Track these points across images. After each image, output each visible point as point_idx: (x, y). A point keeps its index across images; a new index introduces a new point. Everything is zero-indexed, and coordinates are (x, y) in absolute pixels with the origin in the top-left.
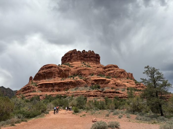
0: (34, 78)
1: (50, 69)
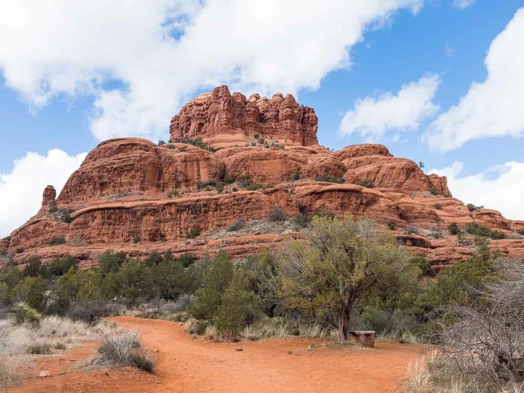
0: (62, 193)
1: (125, 156)
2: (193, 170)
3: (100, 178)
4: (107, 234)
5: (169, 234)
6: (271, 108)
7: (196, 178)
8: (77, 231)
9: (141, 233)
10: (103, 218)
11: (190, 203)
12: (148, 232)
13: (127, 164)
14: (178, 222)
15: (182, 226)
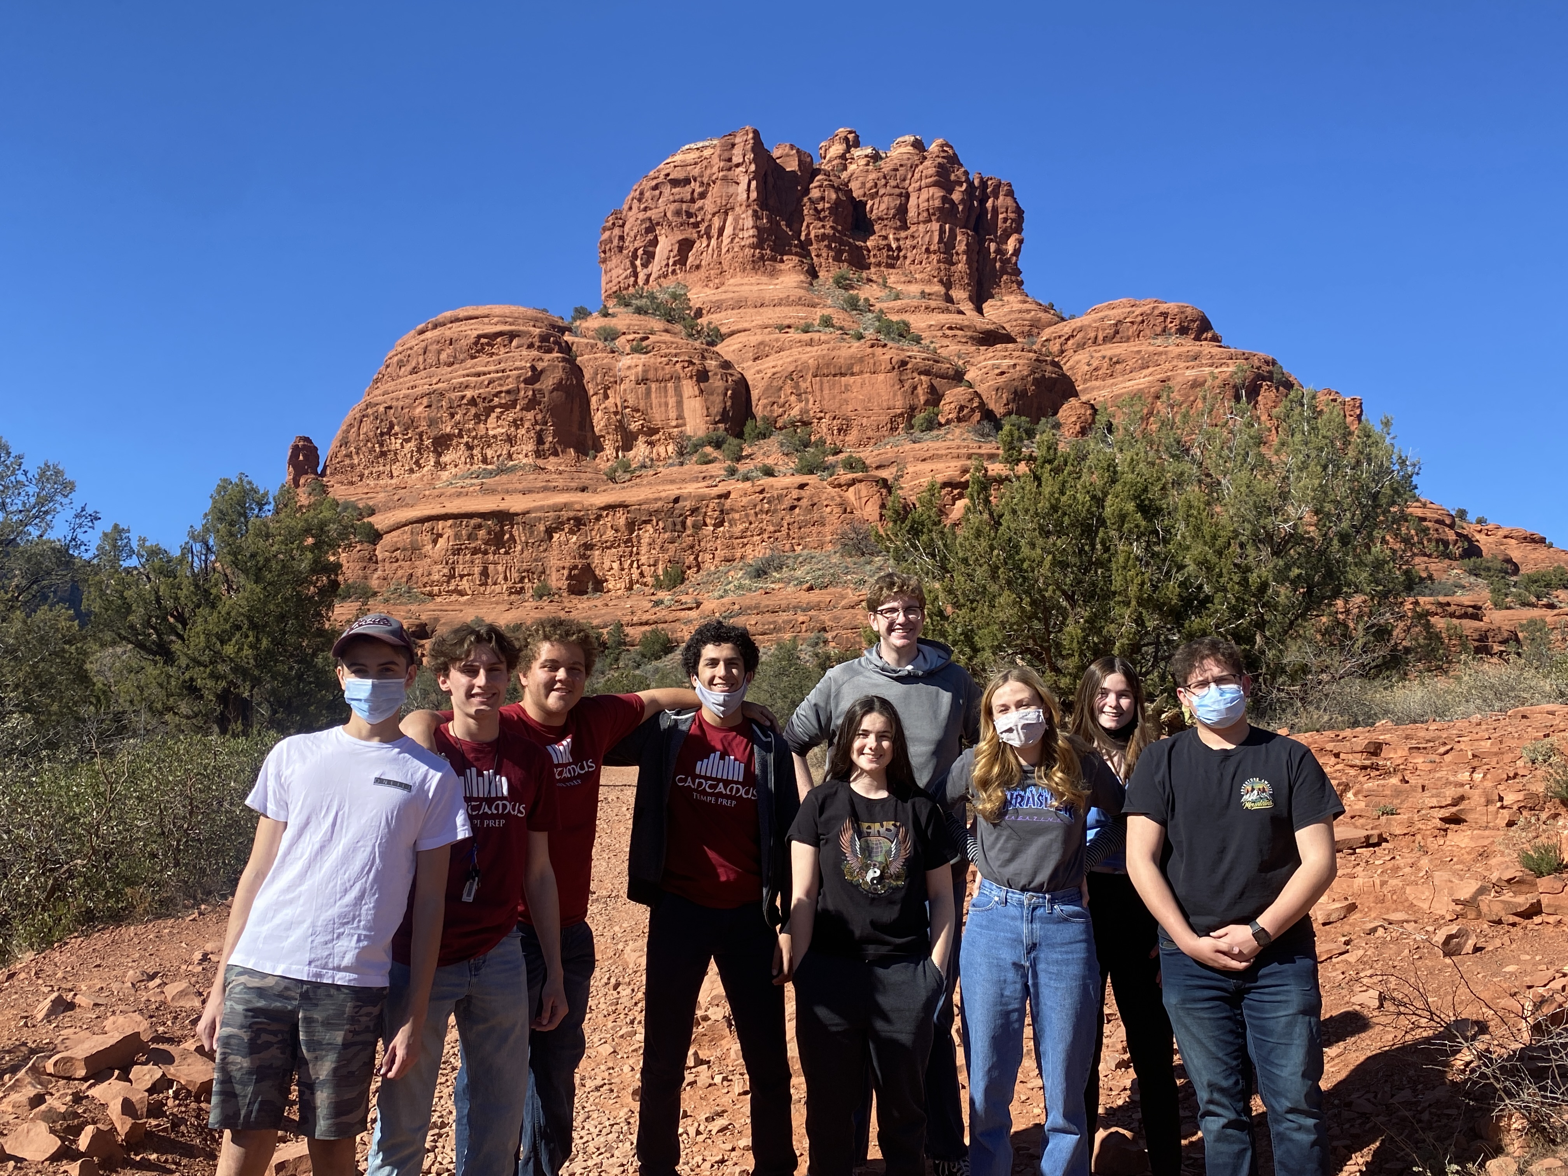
1: (493, 368)
2: (667, 405)
3: (432, 423)
4: (469, 575)
5: (613, 575)
6: (886, 185)
7: (674, 423)
8: (396, 565)
9: (548, 572)
10: (457, 536)
11: (659, 504)
12: (566, 572)
13: (499, 389)
14: (635, 549)
15: (643, 559)
